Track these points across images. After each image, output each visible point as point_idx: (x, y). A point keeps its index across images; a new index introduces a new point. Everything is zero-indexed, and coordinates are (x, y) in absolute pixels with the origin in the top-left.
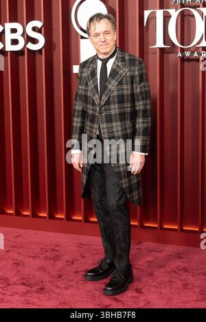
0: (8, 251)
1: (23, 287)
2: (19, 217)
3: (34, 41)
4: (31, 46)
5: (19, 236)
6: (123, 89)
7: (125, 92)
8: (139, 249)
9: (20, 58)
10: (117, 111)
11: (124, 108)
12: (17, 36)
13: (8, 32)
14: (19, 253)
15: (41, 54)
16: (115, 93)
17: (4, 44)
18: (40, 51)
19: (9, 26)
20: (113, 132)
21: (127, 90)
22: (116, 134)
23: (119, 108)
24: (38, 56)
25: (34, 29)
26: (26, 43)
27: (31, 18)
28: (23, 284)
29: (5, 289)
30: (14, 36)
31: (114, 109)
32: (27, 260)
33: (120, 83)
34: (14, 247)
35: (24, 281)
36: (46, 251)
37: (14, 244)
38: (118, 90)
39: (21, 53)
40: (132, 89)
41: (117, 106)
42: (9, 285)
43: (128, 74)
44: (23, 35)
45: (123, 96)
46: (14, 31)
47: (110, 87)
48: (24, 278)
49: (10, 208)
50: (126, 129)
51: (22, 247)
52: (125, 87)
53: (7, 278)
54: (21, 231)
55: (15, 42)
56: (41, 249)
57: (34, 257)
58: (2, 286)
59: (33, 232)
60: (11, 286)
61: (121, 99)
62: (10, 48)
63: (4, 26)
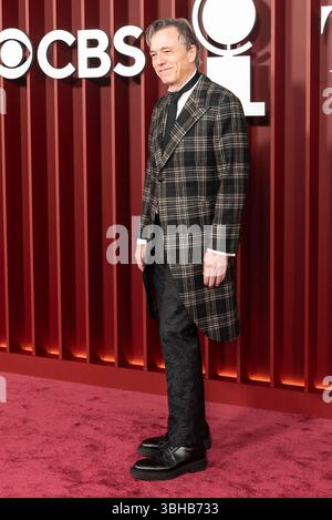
0: (77, 424)
1: (104, 488)
2: (96, 366)
3: (128, 61)
4: (121, 70)
5: (95, 398)
6: (193, 144)
7: (197, 148)
8: (306, 429)
9: (103, 90)
10: (183, 179)
11: (194, 174)
12: (99, 52)
13: (82, 45)
14: (96, 429)
15: (139, 83)
16: (181, 149)
17: (76, 66)
18: (137, 78)
19: (85, 35)
20: (175, 212)
21: (201, 144)
22: (179, 217)
23: (187, 174)
24: (132, 87)
25: (128, 40)
26: (113, 65)
27: (122, 20)
28: (104, 482)
29: (74, 489)
30: (94, 53)
31: (180, 175)
32: (111, 442)
33: (190, 133)
34: (88, 417)
35: (105, 478)
36: (143, 428)
37: (88, 413)
38: (185, 144)
39: (104, 81)
40: (210, 143)
41: (182, 170)
42: (81, 483)
43: (205, 118)
44: (108, 51)
45: (193, 154)
46: (93, 43)
47: (175, 138)
48: (105, 473)
49: (82, 349)
50: (197, 210)
51: (101, 418)
52: (197, 139)
53: (77, 472)
54: (99, 390)
55: (94, 62)
56: (135, 422)
57: (122, 437)
58: (69, 484)
59: (120, 392)
60: (84, 486)
61: (190, 159)
62: (85, 72)
63: (76, 36)
